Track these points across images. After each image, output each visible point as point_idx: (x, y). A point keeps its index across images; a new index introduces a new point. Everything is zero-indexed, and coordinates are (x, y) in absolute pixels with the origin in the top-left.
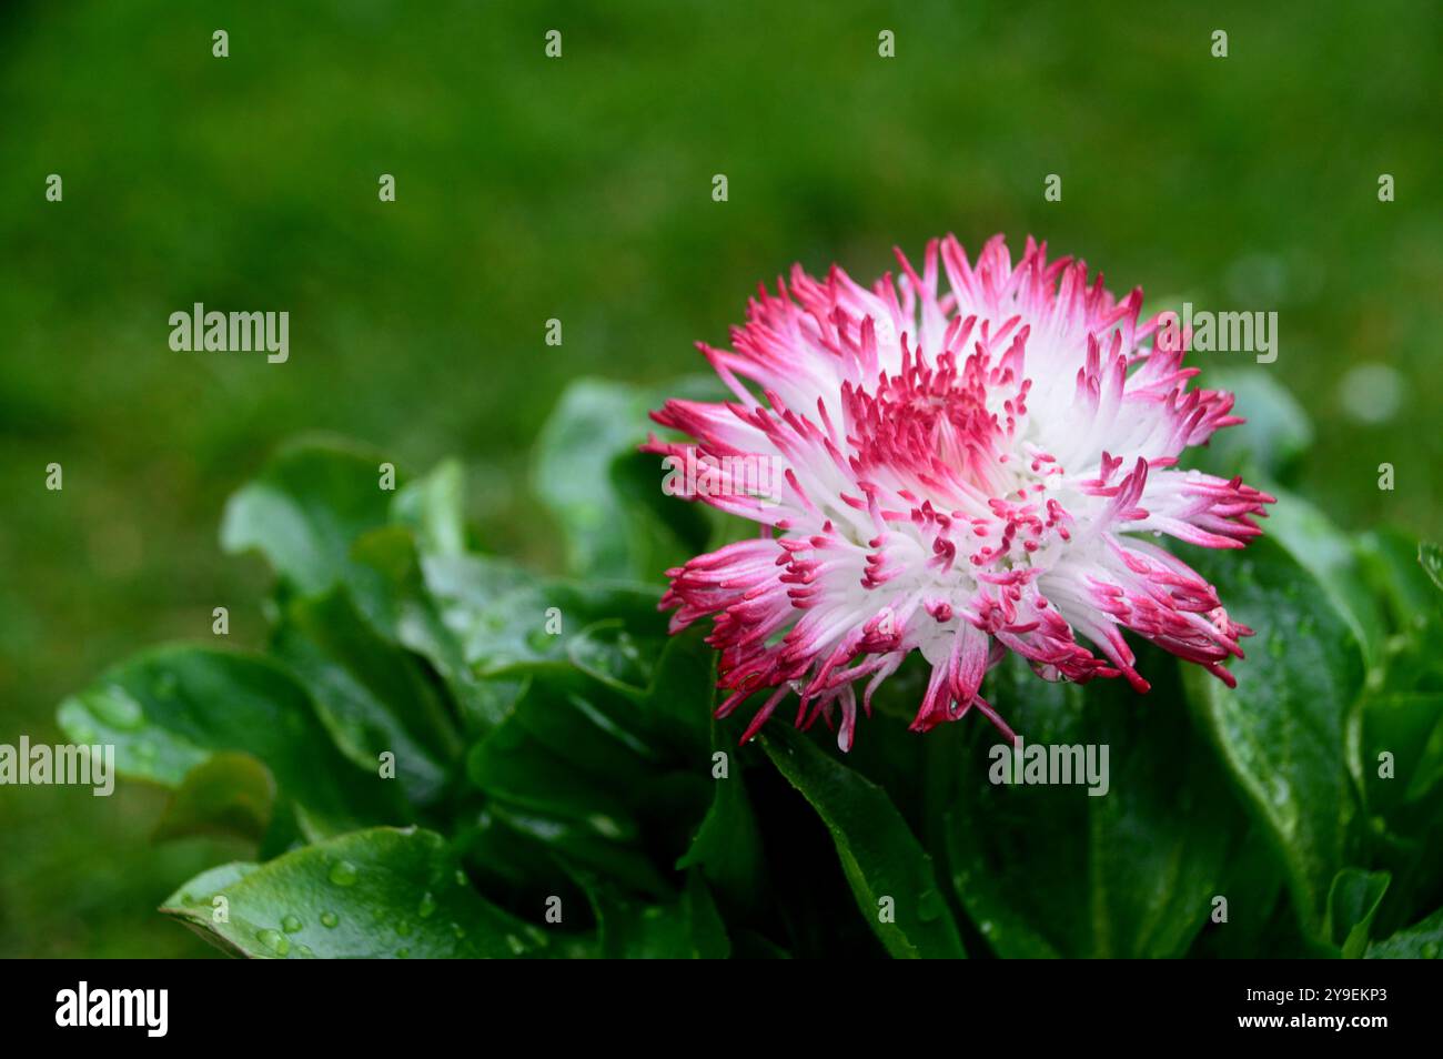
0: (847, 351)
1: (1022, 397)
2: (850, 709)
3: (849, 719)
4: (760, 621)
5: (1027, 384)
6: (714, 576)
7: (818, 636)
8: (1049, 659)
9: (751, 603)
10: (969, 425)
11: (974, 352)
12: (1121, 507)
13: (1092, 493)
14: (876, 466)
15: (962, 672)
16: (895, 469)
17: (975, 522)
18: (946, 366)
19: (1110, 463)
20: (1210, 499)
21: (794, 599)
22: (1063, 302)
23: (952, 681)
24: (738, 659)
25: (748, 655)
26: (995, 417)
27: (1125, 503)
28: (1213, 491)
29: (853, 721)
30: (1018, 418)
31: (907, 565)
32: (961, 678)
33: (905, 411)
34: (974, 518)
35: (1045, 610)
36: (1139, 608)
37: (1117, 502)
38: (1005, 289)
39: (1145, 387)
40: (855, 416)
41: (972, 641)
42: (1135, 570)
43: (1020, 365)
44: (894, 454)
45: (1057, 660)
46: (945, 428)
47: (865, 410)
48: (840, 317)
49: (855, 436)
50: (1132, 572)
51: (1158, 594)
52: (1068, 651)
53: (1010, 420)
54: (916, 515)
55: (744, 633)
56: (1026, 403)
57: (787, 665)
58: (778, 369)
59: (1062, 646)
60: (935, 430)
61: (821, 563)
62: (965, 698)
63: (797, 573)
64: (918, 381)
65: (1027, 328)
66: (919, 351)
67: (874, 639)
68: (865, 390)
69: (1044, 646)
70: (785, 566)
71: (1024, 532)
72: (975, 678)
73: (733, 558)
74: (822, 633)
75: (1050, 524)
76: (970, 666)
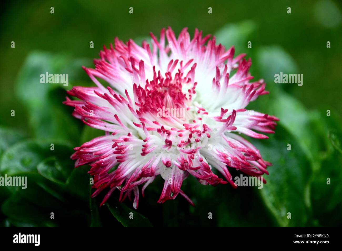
0: (134, 72)
1: (194, 88)
2: (137, 194)
3: (137, 198)
4: (106, 165)
5: (196, 84)
6: (91, 150)
7: (126, 171)
8: (204, 178)
9: (104, 160)
10: (176, 98)
11: (178, 72)
12: (227, 126)
13: (218, 121)
14: (145, 113)
15: (175, 183)
16: (152, 114)
17: (179, 131)
18: (168, 76)
19: (224, 111)
20: (257, 121)
21: (118, 160)
22: (208, 53)
23: (171, 186)
24: (99, 178)
25: (102, 177)
26: (185, 95)
27: (229, 125)
28: (258, 119)
29: (138, 199)
30: (192, 95)
31: (156, 146)
32: (174, 185)
33: (155, 93)
34: (179, 130)
35: (203, 162)
36: (233, 160)
37: (226, 125)
38: (188, 48)
39: (236, 83)
40: (138, 96)
41: (178, 172)
42: (232, 147)
43: (193, 76)
44: (151, 108)
45: (206, 178)
46: (168, 98)
47: (141, 93)
48: (132, 60)
49: (138, 102)
51: (240, 155)
52: (210, 176)
53: (190, 96)
54: (159, 131)
55: (101, 170)
56: (195, 90)
57: (116, 181)
58: (111, 77)
59: (208, 174)
60: (165, 99)
61: (127, 147)
62: (176, 192)
63: (120, 150)
64: (159, 82)
65: (195, 64)
66: (159, 72)
67: (145, 173)
68: (141, 86)
69: (202, 174)
70: (115, 148)
71: (195, 135)
72: (179, 185)
73: (97, 143)
74: (128, 169)
75: (204, 132)
76: (177, 181)
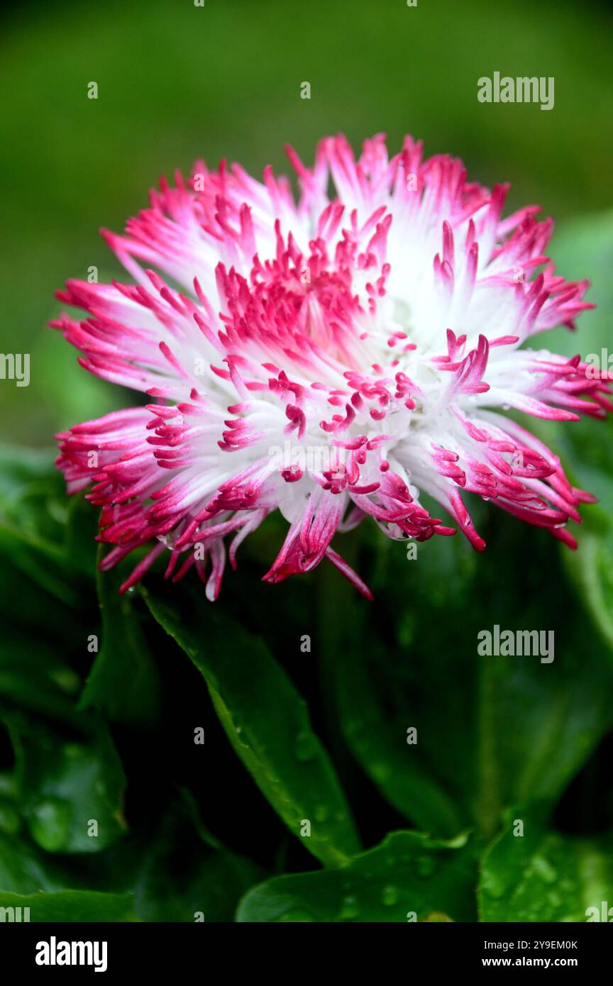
0: (226, 237)
1: (382, 281)
2: (219, 561)
3: (218, 571)
4: (137, 480)
5: (386, 268)
6: (99, 440)
7: (186, 495)
8: (392, 518)
9: (126, 464)
10: (333, 305)
11: (342, 238)
12: (463, 381)
13: (441, 369)
14: (245, 342)
15: (313, 529)
16: (263, 345)
17: (332, 393)
18: (318, 252)
19: (454, 340)
20: (554, 376)
21: (160, 460)
22: (431, 194)
23: (302, 537)
24: (117, 515)
25: (128, 512)
26: (357, 298)
27: (466, 376)
28: (555, 369)
29: (220, 573)
30: (378, 299)
31: (268, 431)
32: (311, 534)
33: (277, 291)
34: (333, 389)
35: (388, 471)
36: (477, 472)
37: (459, 376)
39: (500, 273)
40: (227, 295)
41: (326, 502)
42: (474, 437)
43: (383, 251)
44: (261, 330)
45: (398, 518)
46: (314, 307)
47: (237, 289)
48: (221, 203)
49: (228, 314)
50: (473, 441)
51: (497, 461)
52: (408, 510)
53: (371, 301)
54: (273, 384)
55: (121, 490)
56: (387, 286)
57: (157, 520)
58: (169, 254)
59: (404, 506)
60: (304, 310)
61: (189, 428)
62: (311, 552)
63: (166, 436)
64: (291, 265)
65: (390, 217)
66: (290, 237)
67: (230, 496)
68: (237, 271)
69: (389, 507)
70: (154, 430)
71: (371, 403)
72: (325, 534)
73: (119, 424)
74: (191, 492)
75: (398, 396)
76: (322, 524)
